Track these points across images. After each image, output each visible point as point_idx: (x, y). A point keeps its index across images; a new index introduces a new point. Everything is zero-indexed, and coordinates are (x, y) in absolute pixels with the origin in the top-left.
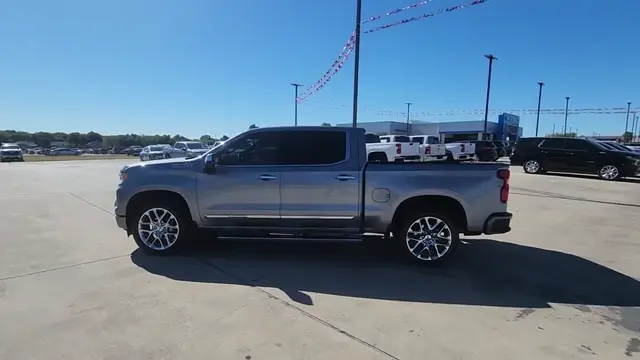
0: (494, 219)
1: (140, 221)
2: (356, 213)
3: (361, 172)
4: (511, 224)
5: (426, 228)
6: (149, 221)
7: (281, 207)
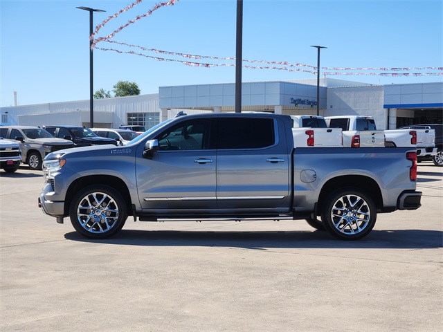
0: (406, 195)
1: (80, 206)
2: (287, 193)
3: (290, 156)
4: (422, 201)
5: (348, 206)
6: (88, 205)
7: (217, 189)
